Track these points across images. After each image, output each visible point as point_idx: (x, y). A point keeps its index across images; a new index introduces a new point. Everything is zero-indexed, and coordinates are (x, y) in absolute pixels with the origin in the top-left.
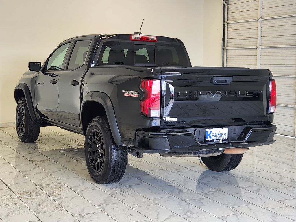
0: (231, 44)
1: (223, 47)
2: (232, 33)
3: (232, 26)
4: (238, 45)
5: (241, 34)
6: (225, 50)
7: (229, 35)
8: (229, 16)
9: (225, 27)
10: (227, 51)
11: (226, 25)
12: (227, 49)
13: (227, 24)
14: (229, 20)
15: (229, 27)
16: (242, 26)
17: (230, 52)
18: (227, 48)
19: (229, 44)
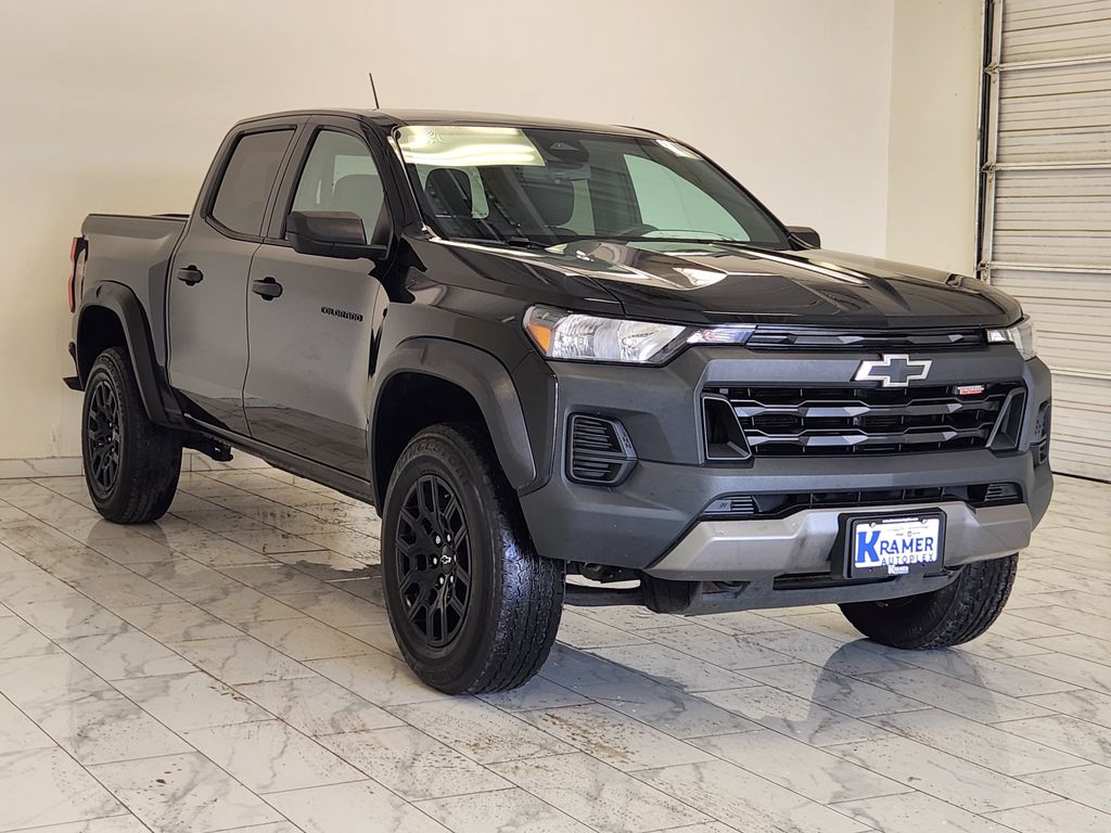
0: (1015, 150)
1: (982, 165)
2: (1020, 108)
3: (1021, 83)
4: (1050, 156)
5: (1064, 113)
6: (989, 177)
7: (1006, 117)
8: (1010, 42)
9: (992, 85)
10: (996, 179)
11: (995, 78)
12: (997, 172)
13: (1001, 72)
14: (1007, 58)
15: (1008, 83)
16: (1068, 80)
17: (1009, 186)
18: (1000, 166)
19: (1005, 151)
